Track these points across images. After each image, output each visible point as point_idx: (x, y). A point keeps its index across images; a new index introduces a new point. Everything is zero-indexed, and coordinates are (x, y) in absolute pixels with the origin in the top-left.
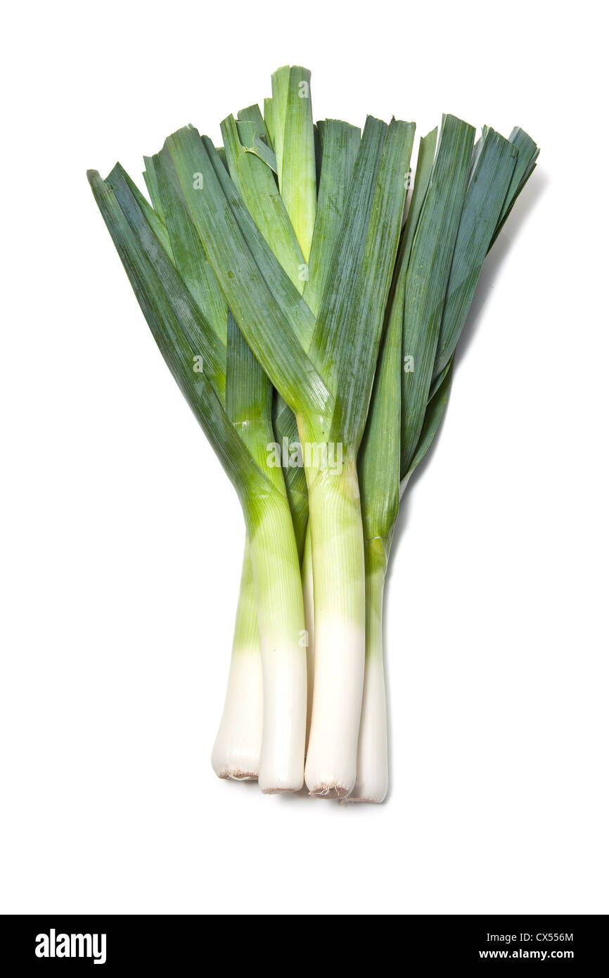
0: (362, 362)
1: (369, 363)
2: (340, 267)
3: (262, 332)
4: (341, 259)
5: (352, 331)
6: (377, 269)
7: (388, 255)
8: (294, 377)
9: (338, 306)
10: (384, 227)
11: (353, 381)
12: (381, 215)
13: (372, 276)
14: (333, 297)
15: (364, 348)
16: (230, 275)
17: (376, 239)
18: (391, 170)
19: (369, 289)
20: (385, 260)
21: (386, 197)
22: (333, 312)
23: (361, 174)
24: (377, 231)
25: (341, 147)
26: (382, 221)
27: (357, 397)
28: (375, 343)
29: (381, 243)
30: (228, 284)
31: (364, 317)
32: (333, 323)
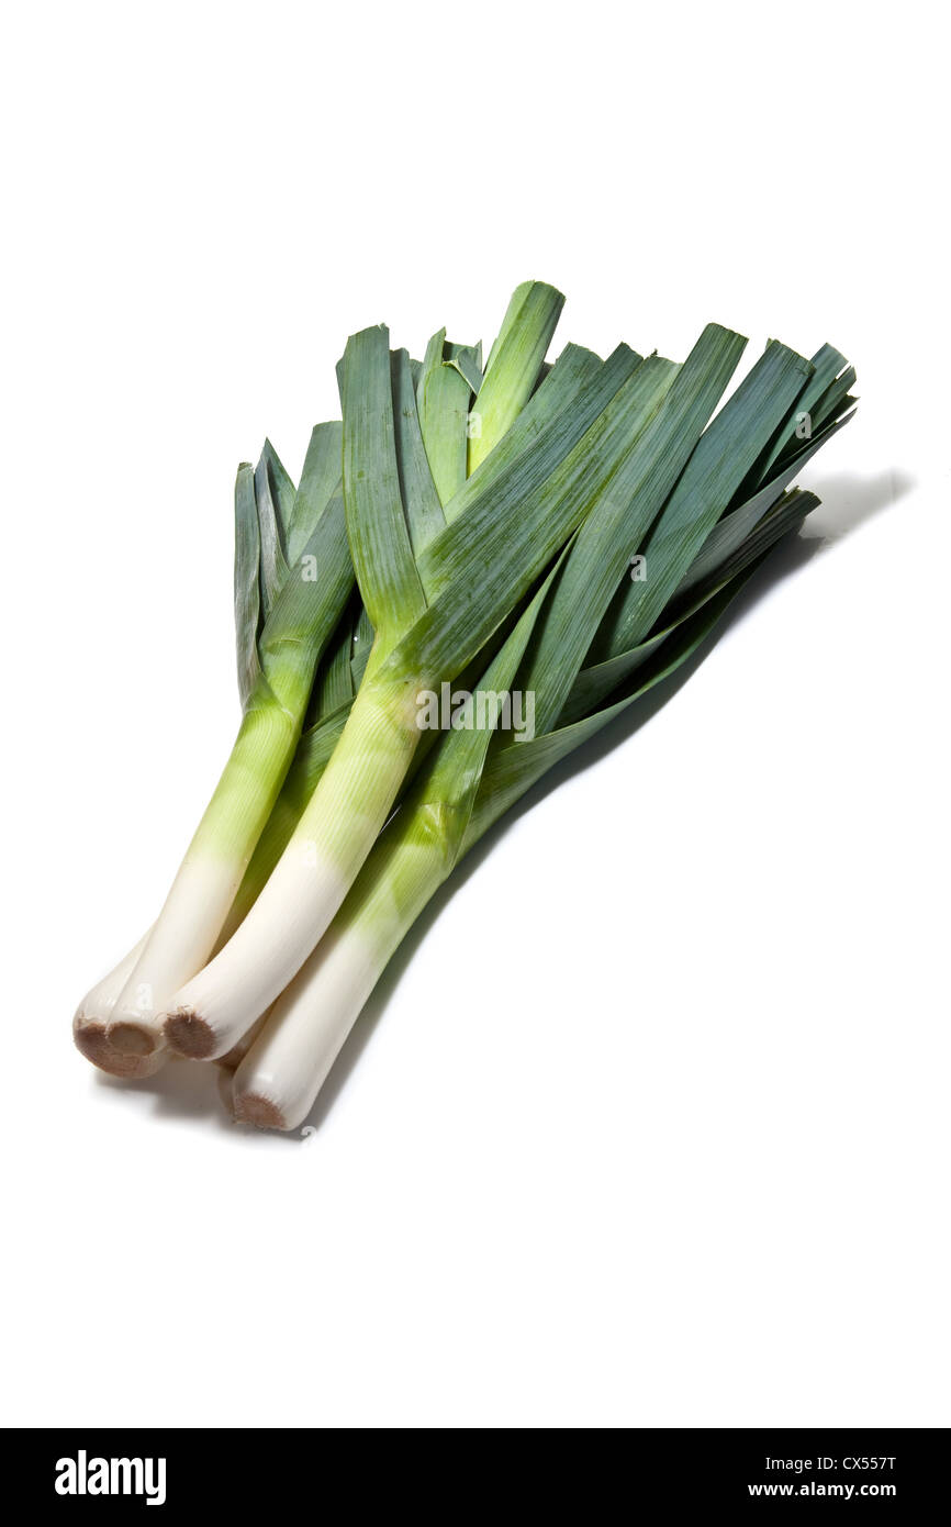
0: (491, 590)
1: (504, 597)
2: (509, 485)
3: (372, 535)
4: (515, 478)
5: (493, 552)
6: (561, 502)
7: (587, 492)
8: (387, 582)
9: (486, 525)
10: (592, 460)
11: (468, 605)
12: (593, 446)
13: (551, 506)
14: (484, 513)
15: (503, 577)
16: (361, 475)
17: (574, 470)
18: (629, 405)
19: (540, 519)
20: (579, 496)
21: (610, 431)
22: (475, 527)
23: (586, 401)
24: (580, 462)
25: (576, 376)
26: (593, 453)
27: (466, 623)
28: (523, 580)
29: (580, 477)
30: (353, 484)
31: (518, 545)
32: (468, 539)
